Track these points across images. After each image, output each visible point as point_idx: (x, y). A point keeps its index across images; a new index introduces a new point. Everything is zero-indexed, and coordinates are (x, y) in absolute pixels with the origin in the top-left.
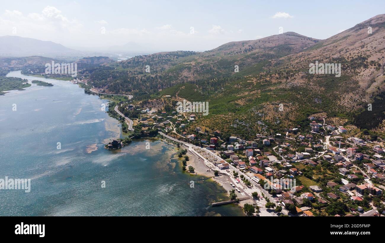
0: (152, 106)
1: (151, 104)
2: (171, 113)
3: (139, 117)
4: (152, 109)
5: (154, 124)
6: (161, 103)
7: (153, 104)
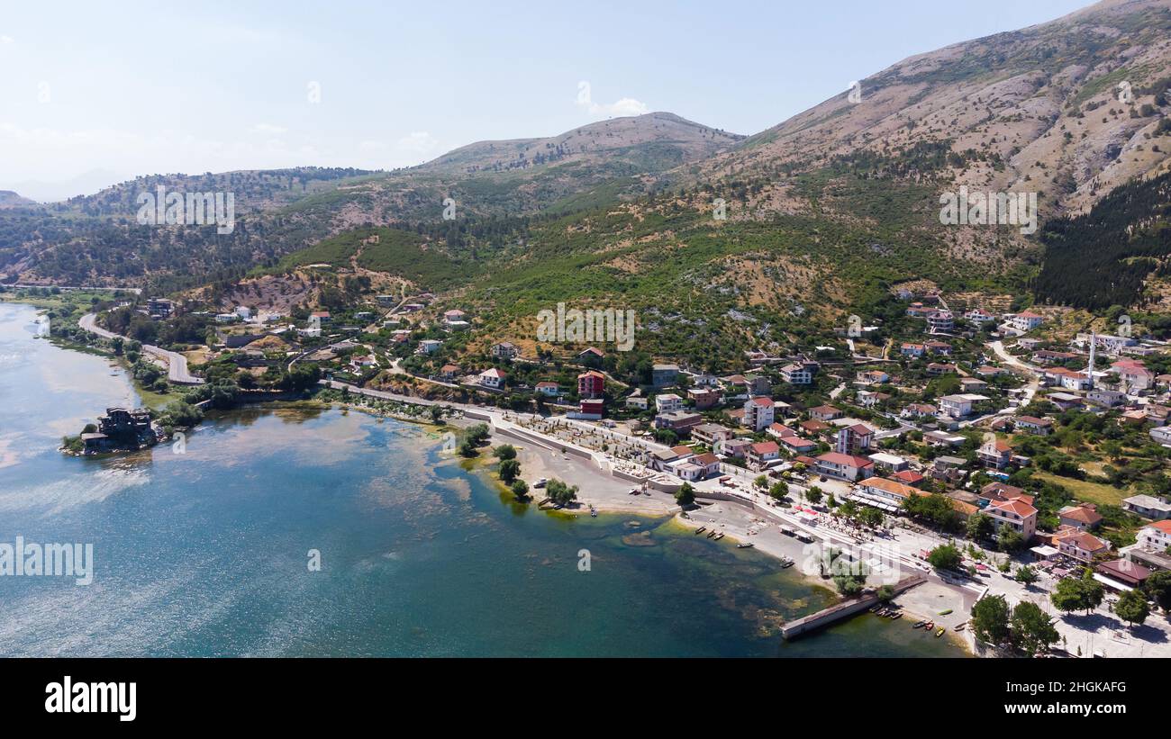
0: (258, 300)
1: (253, 293)
2: (350, 317)
3: (208, 340)
4: (260, 311)
5: (289, 354)
6: (298, 287)
7: (259, 295)
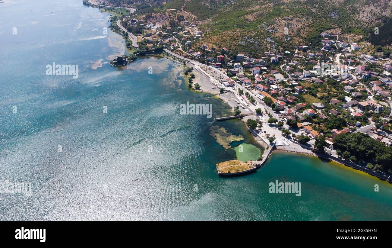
0: (156, 21)
2: (176, 29)
3: (143, 33)
4: (157, 24)
5: (159, 40)
6: (166, 18)
